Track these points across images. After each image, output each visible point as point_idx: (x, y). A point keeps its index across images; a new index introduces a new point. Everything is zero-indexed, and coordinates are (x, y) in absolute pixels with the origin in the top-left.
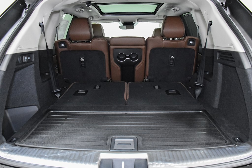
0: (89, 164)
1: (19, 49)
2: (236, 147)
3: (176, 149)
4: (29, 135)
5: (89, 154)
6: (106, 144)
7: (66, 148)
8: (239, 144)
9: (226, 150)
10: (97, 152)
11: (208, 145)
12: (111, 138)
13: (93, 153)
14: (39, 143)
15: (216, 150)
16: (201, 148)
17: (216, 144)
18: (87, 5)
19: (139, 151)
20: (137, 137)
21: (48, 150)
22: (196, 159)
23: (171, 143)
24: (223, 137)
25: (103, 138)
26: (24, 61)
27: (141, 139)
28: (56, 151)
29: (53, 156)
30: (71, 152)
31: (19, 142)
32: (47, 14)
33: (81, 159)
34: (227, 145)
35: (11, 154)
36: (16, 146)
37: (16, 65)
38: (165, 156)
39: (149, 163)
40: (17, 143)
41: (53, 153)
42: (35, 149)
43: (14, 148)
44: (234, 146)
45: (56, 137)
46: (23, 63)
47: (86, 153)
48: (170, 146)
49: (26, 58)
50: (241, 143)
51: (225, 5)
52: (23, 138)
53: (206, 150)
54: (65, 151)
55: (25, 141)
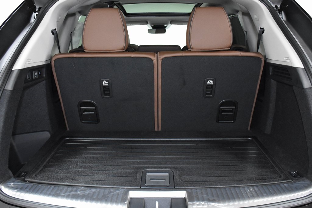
0: (116, 204)
1: (28, 63)
2: (292, 183)
3: (221, 185)
4: (41, 169)
5: (115, 192)
6: (136, 179)
7: (88, 184)
8: (297, 180)
9: (281, 187)
10: (126, 189)
11: (259, 181)
12: (141, 172)
13: (121, 191)
14: (54, 179)
15: (269, 186)
16: (250, 185)
17: (269, 179)
18: (109, 6)
19: (176, 188)
20: (173, 171)
21: (66, 188)
22: (244, 198)
23: (214, 179)
24: (277, 170)
25: (132, 172)
26: (34, 78)
27: (178, 173)
28: (75, 188)
29: (72, 195)
30: (93, 190)
31: (30, 177)
32: (61, 18)
33: (106, 198)
34: (282, 180)
35: (21, 192)
36: (26, 182)
37: (25, 83)
38: (207, 194)
39: (188, 203)
40: (28, 178)
41: (71, 191)
42: (50, 186)
43: (24, 185)
44: (291, 181)
45: (74, 171)
46: (32, 80)
47: (112, 190)
48: (213, 182)
49: (36, 74)
50: (299, 178)
51: (279, 9)
52: (33, 172)
53: (257, 187)
54: (86, 188)
55: (36, 176)
